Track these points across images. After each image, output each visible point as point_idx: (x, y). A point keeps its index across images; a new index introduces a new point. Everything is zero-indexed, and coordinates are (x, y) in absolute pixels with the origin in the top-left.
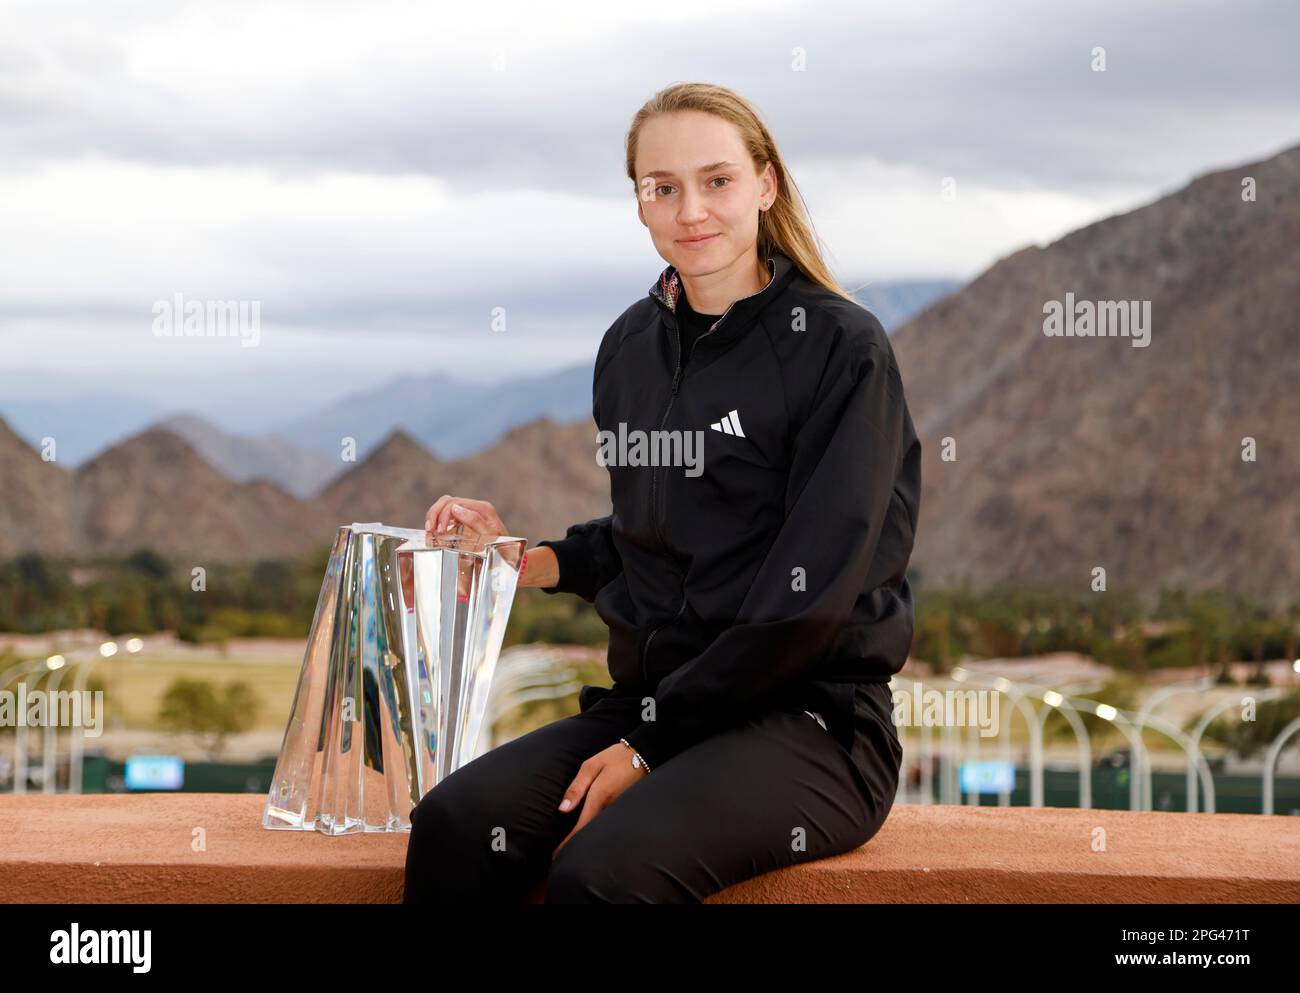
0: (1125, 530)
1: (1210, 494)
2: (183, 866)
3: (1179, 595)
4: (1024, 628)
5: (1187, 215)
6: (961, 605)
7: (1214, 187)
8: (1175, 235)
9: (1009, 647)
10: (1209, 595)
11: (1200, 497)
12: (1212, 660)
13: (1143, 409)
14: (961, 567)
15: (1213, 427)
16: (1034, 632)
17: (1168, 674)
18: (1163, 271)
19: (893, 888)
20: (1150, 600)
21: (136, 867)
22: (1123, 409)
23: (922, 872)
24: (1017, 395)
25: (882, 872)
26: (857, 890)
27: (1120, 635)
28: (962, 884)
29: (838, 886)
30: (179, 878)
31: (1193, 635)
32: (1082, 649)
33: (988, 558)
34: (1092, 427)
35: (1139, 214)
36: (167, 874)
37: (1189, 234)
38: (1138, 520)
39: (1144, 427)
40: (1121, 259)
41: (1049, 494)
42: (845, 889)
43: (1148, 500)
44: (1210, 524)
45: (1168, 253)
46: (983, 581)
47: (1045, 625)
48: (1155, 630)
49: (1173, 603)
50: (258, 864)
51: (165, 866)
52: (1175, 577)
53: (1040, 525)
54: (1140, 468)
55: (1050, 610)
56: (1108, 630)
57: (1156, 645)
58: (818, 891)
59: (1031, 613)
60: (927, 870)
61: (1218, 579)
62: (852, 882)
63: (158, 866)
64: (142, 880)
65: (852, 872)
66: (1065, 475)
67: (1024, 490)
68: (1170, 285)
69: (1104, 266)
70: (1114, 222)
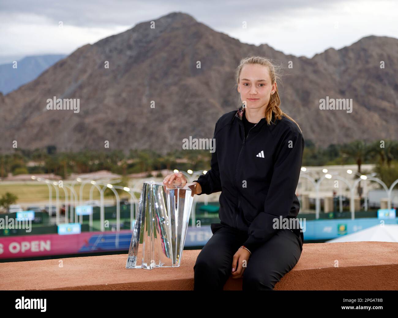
0: (120, 132)
1: (144, 121)
2: (130, 283)
3: (136, 151)
4: (90, 163)
5: (135, 35)
6: (71, 157)
7: (142, 27)
8: (132, 42)
9: (86, 169)
10: (144, 151)
11: (141, 122)
12: (146, 170)
13: (124, 95)
14: (69, 145)
15: (144, 100)
16: (94, 164)
17: (134, 175)
18: (129, 53)
19: (312, 274)
20: (127, 153)
21: (117, 284)
22: (118, 95)
23: (319, 269)
24: (85, 91)
25: (309, 270)
26: (303, 275)
27: (119, 164)
28: (328, 271)
29: (299, 274)
30: (129, 286)
31: (141, 163)
32: (108, 169)
33: (78, 142)
34: (109, 101)
35: (121, 35)
36: (126, 286)
37: (136, 42)
38: (123, 129)
39: (124, 100)
40: (116, 49)
41: (96, 122)
42: (301, 275)
43: (126, 123)
44: (144, 129)
45: (130, 47)
46: (77, 149)
47: (97, 162)
48: (130, 162)
49: (134, 154)
50: (150, 281)
51: (125, 283)
52: (135, 146)
53: (94, 131)
54: (123, 113)
55: (98, 157)
56: (115, 163)
57: (131, 166)
58: (294, 276)
59: (92, 158)
60: (320, 268)
61: (146, 146)
62: (302, 273)
63: (123, 284)
64: (119, 288)
65: (302, 270)
66: (101, 116)
67: (88, 120)
68: (131, 57)
69: (111, 51)
70: (113, 37)
